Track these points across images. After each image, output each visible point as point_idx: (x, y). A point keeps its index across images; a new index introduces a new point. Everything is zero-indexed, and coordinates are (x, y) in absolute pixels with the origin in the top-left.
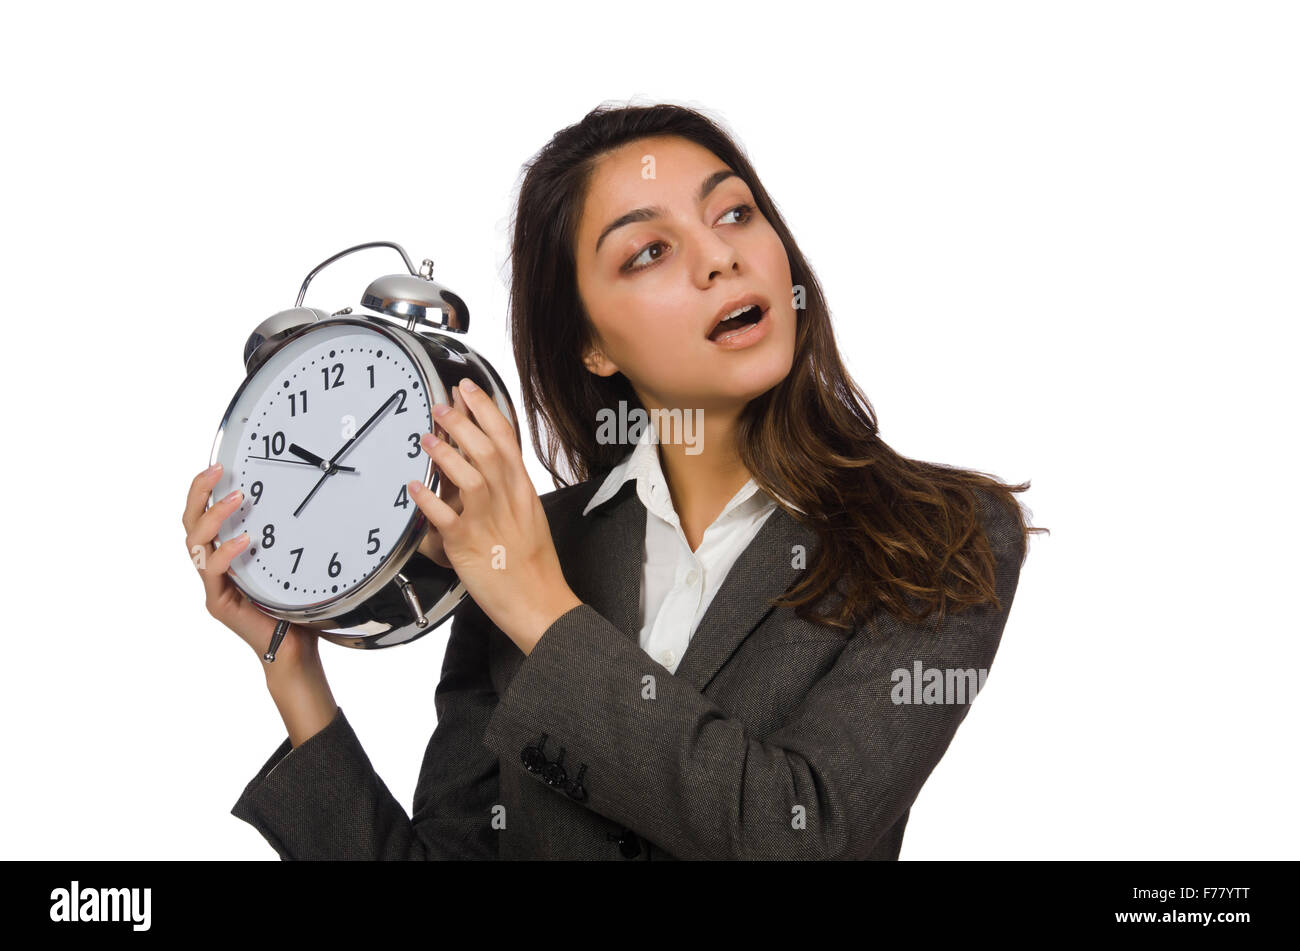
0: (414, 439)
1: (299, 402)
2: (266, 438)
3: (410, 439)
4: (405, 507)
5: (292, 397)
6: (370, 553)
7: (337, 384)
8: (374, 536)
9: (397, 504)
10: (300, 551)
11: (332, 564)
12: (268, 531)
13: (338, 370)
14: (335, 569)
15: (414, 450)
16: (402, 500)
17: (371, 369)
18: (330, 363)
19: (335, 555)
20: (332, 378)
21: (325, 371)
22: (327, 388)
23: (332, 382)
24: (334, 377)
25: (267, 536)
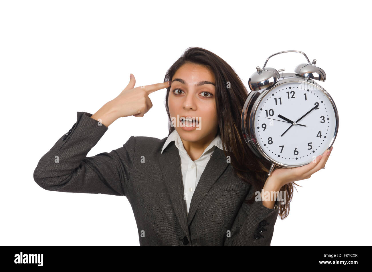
0: (323, 118)
1: (279, 101)
2: (266, 111)
3: (321, 117)
4: (321, 137)
5: (276, 99)
6: (308, 149)
7: (292, 97)
8: (310, 144)
9: (317, 136)
10: (283, 146)
11: (295, 151)
12: (270, 139)
13: (293, 93)
14: (296, 153)
15: (323, 121)
16: (319, 135)
17: (305, 94)
18: (290, 91)
19: (296, 149)
20: (291, 95)
21: (288, 93)
22: (289, 98)
23: (290, 96)
24: (292, 95)
25: (269, 141)
